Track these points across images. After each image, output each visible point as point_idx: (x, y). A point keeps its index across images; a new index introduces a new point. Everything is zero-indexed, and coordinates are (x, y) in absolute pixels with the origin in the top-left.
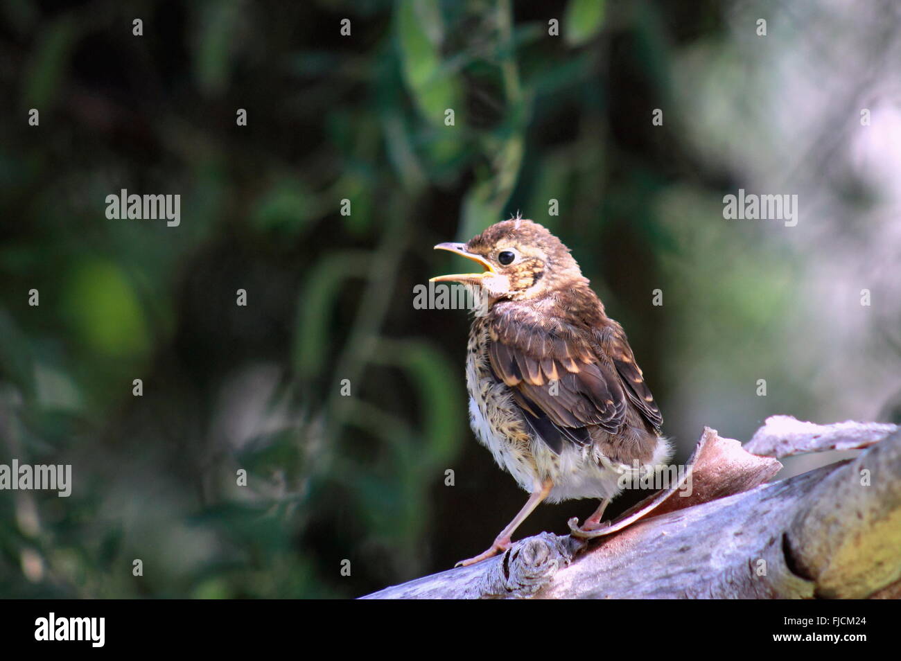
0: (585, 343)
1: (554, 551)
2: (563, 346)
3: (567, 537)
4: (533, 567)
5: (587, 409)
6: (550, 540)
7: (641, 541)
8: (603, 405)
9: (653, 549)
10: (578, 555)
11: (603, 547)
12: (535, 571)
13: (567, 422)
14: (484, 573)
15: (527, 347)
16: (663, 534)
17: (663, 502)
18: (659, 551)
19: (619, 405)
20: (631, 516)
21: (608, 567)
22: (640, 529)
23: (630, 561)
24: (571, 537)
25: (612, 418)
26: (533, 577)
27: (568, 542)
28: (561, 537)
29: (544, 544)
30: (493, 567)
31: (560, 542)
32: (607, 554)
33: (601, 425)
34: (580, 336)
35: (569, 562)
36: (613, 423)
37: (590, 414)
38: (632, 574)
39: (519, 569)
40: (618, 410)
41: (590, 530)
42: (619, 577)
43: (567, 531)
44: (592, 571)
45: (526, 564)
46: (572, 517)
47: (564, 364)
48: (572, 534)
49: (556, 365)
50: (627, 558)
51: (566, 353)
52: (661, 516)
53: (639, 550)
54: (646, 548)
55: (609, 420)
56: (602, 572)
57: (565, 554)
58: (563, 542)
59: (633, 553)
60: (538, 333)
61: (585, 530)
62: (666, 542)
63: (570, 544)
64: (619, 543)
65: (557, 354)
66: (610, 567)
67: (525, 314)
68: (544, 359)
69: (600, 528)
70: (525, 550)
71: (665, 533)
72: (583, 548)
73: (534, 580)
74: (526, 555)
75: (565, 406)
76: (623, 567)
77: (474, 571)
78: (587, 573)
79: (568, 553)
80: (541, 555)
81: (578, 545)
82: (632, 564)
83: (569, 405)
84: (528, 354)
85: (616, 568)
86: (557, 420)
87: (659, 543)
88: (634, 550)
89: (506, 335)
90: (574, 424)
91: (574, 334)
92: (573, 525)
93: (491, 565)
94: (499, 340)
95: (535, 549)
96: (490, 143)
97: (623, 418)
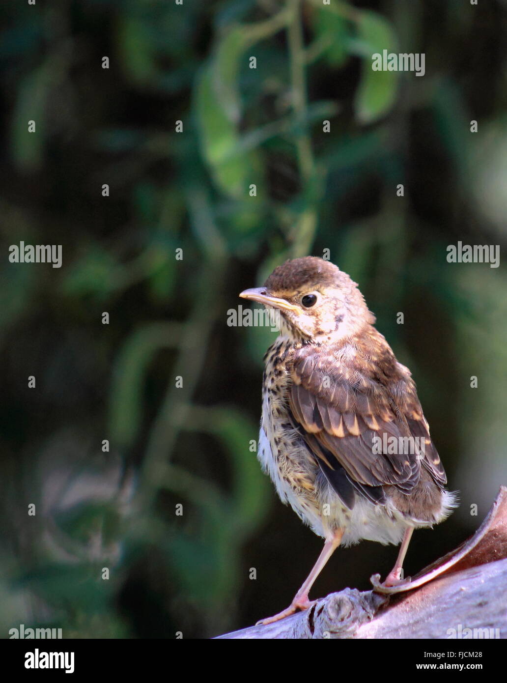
0: (385, 401)
1: (357, 607)
2: (364, 402)
3: (369, 593)
4: (337, 621)
5: (385, 468)
6: (353, 596)
7: (441, 597)
8: (400, 465)
9: (452, 604)
10: (380, 610)
11: (404, 602)
12: (339, 625)
13: (365, 480)
14: (290, 628)
15: (330, 398)
16: (461, 590)
17: (462, 559)
18: (459, 605)
19: (415, 466)
20: (431, 572)
21: (409, 622)
22: (440, 583)
23: (430, 616)
24: (374, 593)
25: (407, 479)
26: (338, 631)
27: (371, 598)
28: (364, 593)
29: (347, 599)
30: (299, 622)
31: (363, 598)
32: (408, 609)
33: (396, 486)
34: (382, 393)
35: (372, 617)
36: (408, 485)
37: (388, 473)
38: (433, 628)
39: (323, 624)
40: (413, 470)
41: (392, 586)
42: (419, 631)
43: (369, 587)
44: (394, 625)
45: (330, 619)
46: (375, 573)
47: (366, 420)
48: (374, 589)
49: (358, 419)
50: (427, 613)
51: (368, 410)
52: (460, 572)
53: (439, 605)
54: (446, 603)
55: (404, 481)
56: (403, 626)
57: (368, 609)
58: (366, 598)
59: (433, 608)
60: (342, 385)
61: (387, 586)
62: (464, 598)
63: (373, 599)
64: (420, 598)
65: (358, 409)
66: (411, 621)
67: (330, 363)
68: (347, 413)
69: (401, 584)
70: (329, 606)
71: (464, 588)
72: (385, 603)
73: (338, 634)
74: (330, 611)
75: (364, 463)
76: (424, 621)
77: (281, 626)
78: (389, 627)
79: (371, 608)
80: (345, 610)
81: (380, 601)
82: (432, 618)
83: (368, 462)
84: (331, 404)
85: (417, 622)
86: (355, 476)
87: (458, 598)
88: (433, 604)
89: (309, 381)
90: (371, 481)
91: (377, 391)
92: (375, 581)
93: (297, 620)
94: (301, 385)
95: (339, 605)
96: (285, 216)
97: (417, 480)
